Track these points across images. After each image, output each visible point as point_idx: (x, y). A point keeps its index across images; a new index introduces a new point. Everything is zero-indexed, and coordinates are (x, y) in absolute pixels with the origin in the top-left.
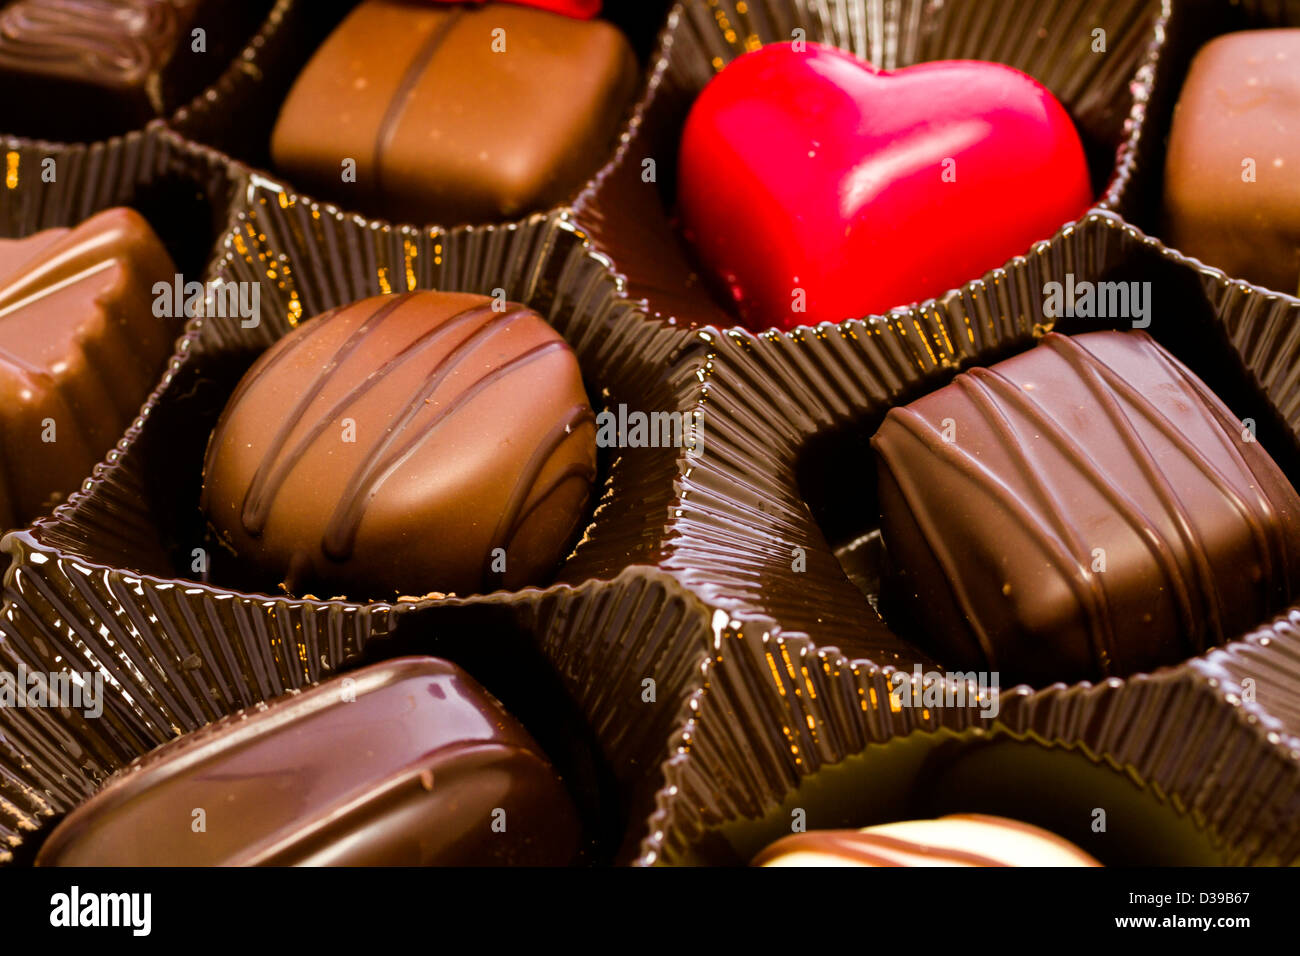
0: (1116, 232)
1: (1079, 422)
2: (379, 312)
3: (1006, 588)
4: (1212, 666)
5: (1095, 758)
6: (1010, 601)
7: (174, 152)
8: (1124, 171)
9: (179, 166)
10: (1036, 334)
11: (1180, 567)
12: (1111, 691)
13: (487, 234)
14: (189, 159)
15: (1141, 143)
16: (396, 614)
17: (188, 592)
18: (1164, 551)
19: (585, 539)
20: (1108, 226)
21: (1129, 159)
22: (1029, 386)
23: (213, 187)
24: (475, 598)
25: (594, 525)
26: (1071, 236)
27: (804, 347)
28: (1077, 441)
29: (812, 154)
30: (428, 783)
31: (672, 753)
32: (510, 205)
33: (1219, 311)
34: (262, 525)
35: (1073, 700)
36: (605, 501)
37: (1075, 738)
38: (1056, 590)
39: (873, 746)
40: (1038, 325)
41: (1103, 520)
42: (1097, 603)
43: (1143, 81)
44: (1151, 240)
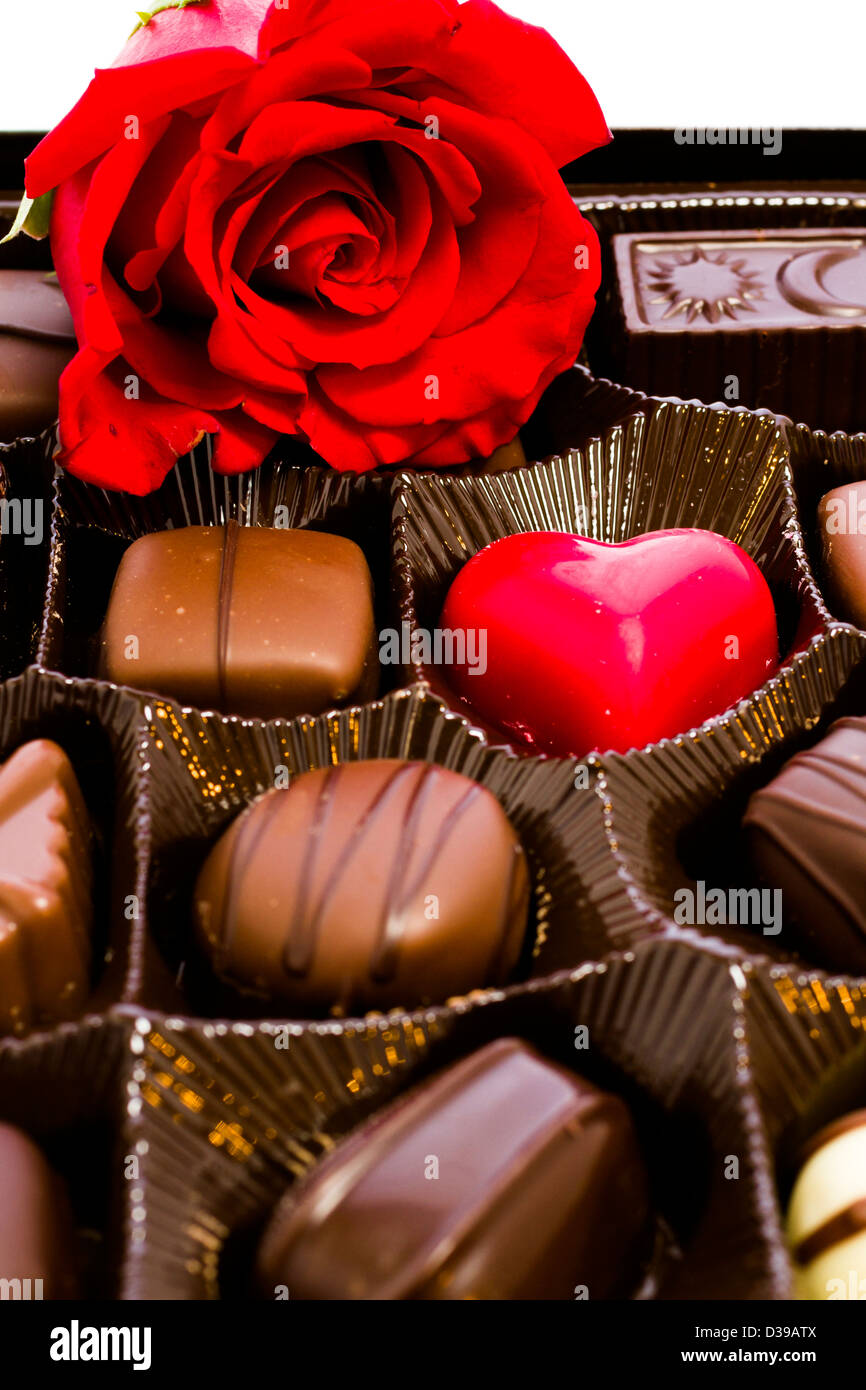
0: (854, 639)
7: (58, 687)
8: (816, 596)
9: (61, 698)
10: (811, 727)
14: (73, 691)
19: (542, 938)
20: (851, 635)
25: (544, 925)
26: (823, 647)
27: (656, 759)
29: (598, 611)
32: (341, 692)
43: (793, 529)
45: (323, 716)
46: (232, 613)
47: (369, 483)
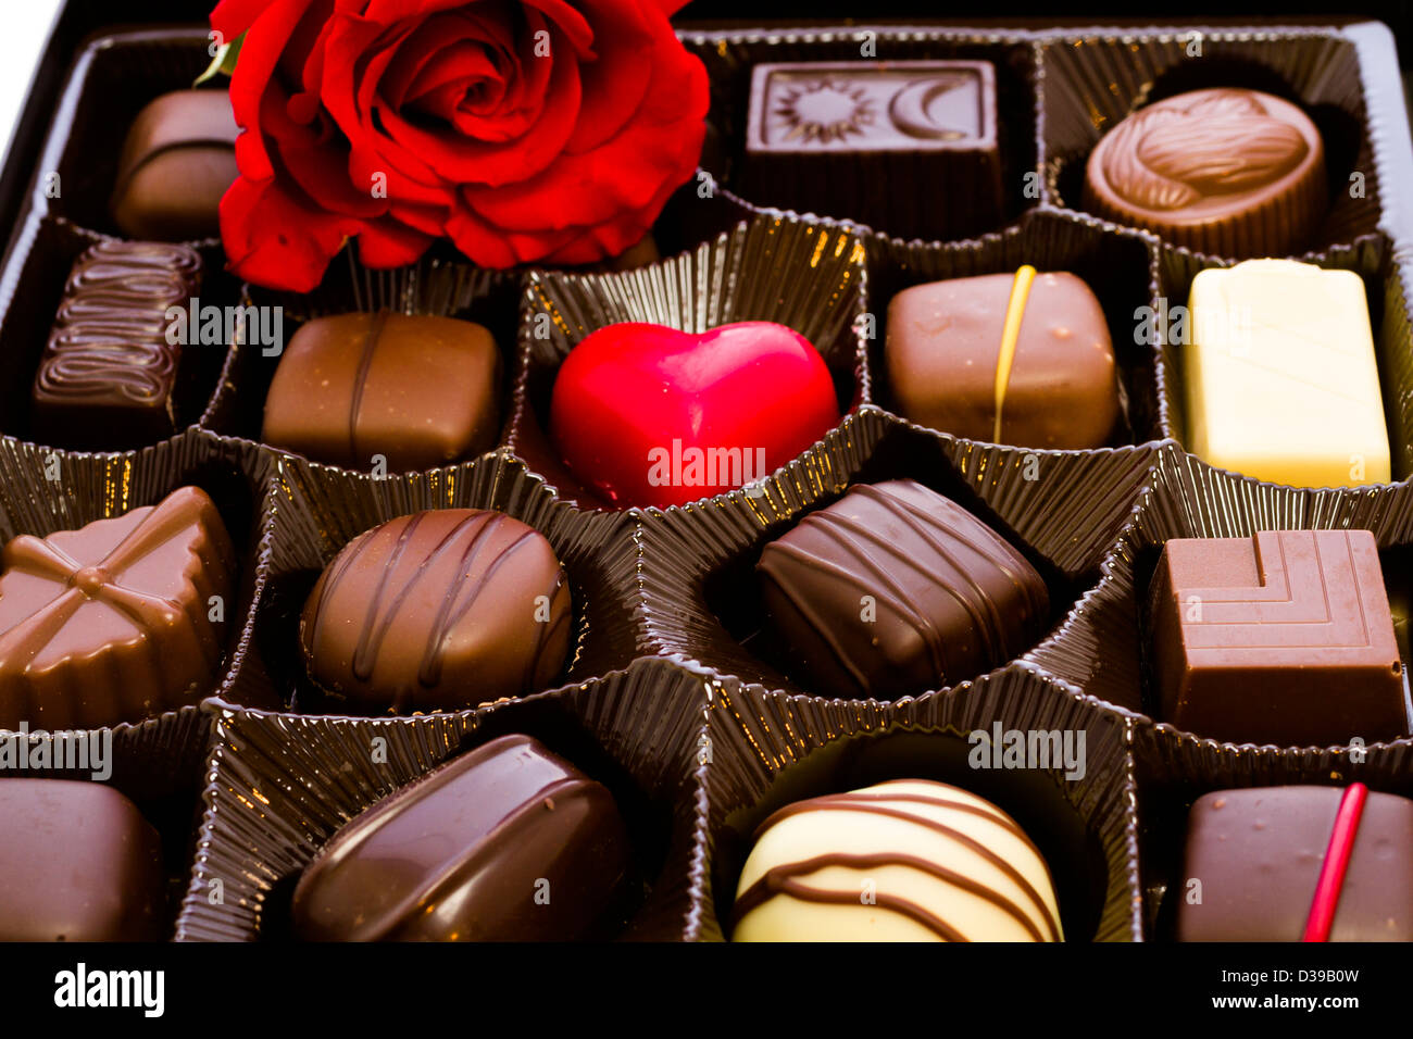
0: (880, 419)
1: (895, 534)
2: (410, 524)
3: (875, 641)
4: (1027, 662)
6: (879, 648)
7: (211, 443)
8: (865, 381)
9: (213, 452)
10: (837, 491)
11: (981, 613)
12: (965, 691)
13: (452, 473)
14: (223, 446)
15: (870, 364)
16: (479, 715)
18: (969, 604)
19: (578, 657)
20: (875, 414)
21: (865, 373)
22: (857, 517)
23: (248, 462)
24: (532, 696)
25: (581, 647)
26: (852, 424)
27: (694, 514)
28: (896, 544)
29: (665, 391)
30: (551, 805)
32: (453, 453)
34: (372, 671)
35: (942, 698)
36: (586, 630)
37: (946, 724)
38: (909, 636)
39: (816, 748)
40: (837, 485)
42: (936, 641)
43: (862, 325)
44: (902, 420)
45: (427, 473)
46: (366, 386)
47: (505, 279)
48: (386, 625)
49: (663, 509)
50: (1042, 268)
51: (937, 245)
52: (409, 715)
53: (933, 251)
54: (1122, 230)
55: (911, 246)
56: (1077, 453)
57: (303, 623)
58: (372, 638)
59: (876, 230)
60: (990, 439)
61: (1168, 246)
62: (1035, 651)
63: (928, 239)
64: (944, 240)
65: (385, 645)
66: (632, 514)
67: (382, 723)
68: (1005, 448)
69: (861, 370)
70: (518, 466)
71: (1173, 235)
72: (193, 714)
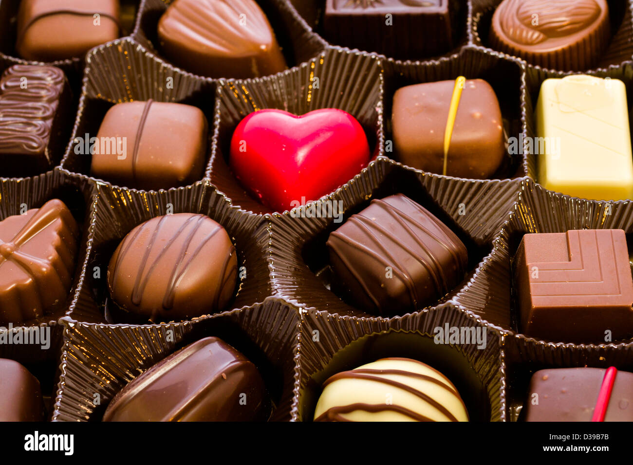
0: (388, 163)
1: (392, 228)
3: (382, 285)
4: (454, 301)
5: (423, 335)
6: (384, 289)
8: (381, 139)
9: (67, 181)
10: (367, 199)
11: (433, 271)
12: (424, 313)
13: (181, 191)
14: (71, 178)
15: (383, 128)
16: (192, 324)
17: (123, 328)
18: (428, 266)
19: (241, 289)
20: (384, 161)
21: (381, 134)
22: (374, 219)
23: (83, 187)
24: (217, 315)
25: (242, 283)
26: (374, 166)
28: (394, 235)
29: (284, 149)
30: (224, 375)
31: (295, 355)
32: (182, 178)
33: (424, 184)
34: (140, 302)
35: (413, 317)
37: (416, 329)
38: (398, 283)
39: (353, 341)
40: (367, 196)
41: (408, 259)
42: (411, 285)
43: (380, 107)
44: (398, 164)
48: (146, 280)
49: (281, 213)
50: (469, 77)
51: (418, 63)
52: (158, 323)
53: (416, 66)
54: (508, 57)
55: (405, 64)
56: (482, 181)
57: (109, 272)
58: (140, 285)
59: (388, 57)
60: (441, 173)
61: (530, 66)
62: (458, 294)
63: (413, 60)
64: (421, 61)
65: (146, 289)
66: (267, 217)
67: (145, 327)
68: (448, 178)
69: (379, 133)
70: (212, 189)
71: (532, 59)
72: (55, 325)
